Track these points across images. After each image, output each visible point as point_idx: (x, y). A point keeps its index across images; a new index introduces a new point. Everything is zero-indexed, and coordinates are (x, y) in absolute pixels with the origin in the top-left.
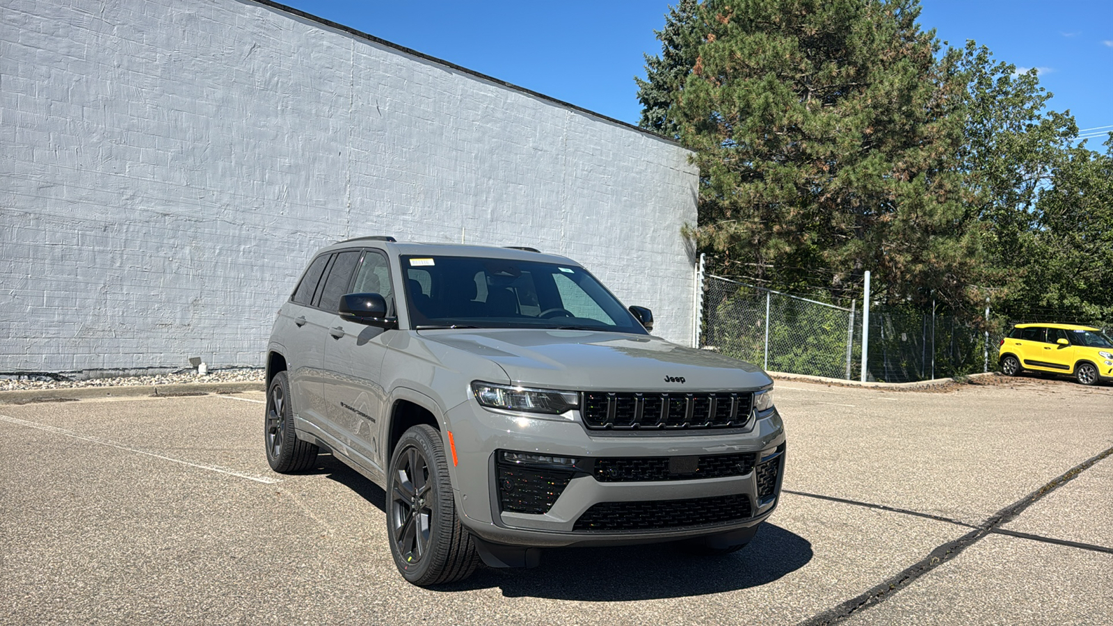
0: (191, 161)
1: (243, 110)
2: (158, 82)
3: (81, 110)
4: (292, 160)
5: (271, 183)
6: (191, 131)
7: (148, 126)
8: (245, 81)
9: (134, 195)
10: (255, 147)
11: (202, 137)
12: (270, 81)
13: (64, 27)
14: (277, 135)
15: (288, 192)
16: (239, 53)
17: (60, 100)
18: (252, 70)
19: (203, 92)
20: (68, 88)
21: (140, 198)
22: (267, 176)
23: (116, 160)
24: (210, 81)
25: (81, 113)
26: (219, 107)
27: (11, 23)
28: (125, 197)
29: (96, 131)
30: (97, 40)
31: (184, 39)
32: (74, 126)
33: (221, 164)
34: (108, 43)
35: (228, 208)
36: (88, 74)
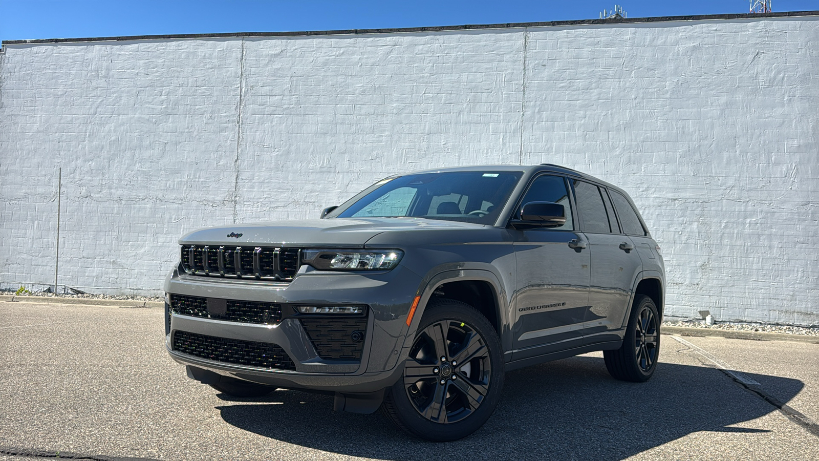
0: (697, 157)
1: (747, 108)
2: (668, 102)
3: (607, 134)
4: (801, 141)
5: (777, 163)
6: (697, 133)
7: (659, 136)
8: (748, 84)
9: (648, 187)
10: (760, 136)
11: (707, 137)
12: (775, 78)
13: (595, 82)
14: (784, 122)
15: (797, 169)
16: (742, 64)
17: (592, 130)
18: (755, 73)
19: (708, 101)
20: (598, 122)
21: (654, 189)
22: (773, 159)
23: (634, 164)
24: (714, 92)
25: (607, 137)
26: (723, 110)
27: (561, 89)
28: (641, 189)
29: (618, 146)
30: (619, 84)
31: (690, 66)
32: (602, 146)
33: (725, 155)
34: (628, 84)
35: (733, 189)
36: (612, 109)
